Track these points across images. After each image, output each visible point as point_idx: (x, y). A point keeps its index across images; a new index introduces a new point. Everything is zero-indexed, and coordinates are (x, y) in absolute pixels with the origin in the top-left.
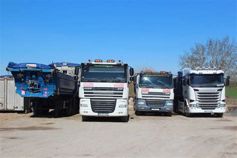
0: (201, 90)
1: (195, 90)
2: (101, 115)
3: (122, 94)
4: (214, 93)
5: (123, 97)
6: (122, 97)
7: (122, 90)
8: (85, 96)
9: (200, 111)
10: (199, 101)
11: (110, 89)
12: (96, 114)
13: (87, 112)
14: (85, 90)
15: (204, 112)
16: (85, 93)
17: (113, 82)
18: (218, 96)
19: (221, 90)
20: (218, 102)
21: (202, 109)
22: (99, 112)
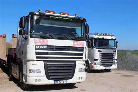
0: (103, 51)
1: (99, 51)
2: (58, 82)
3: (82, 54)
4: (111, 54)
5: (84, 59)
6: (82, 58)
7: (82, 50)
8: (37, 57)
9: (102, 68)
10: (101, 60)
11: (69, 48)
12: (52, 82)
13: (40, 80)
14: (36, 49)
15: (105, 69)
16: (37, 53)
17: (72, 40)
18: (114, 56)
19: (115, 51)
20: (114, 61)
21: (104, 66)
22: (55, 79)
